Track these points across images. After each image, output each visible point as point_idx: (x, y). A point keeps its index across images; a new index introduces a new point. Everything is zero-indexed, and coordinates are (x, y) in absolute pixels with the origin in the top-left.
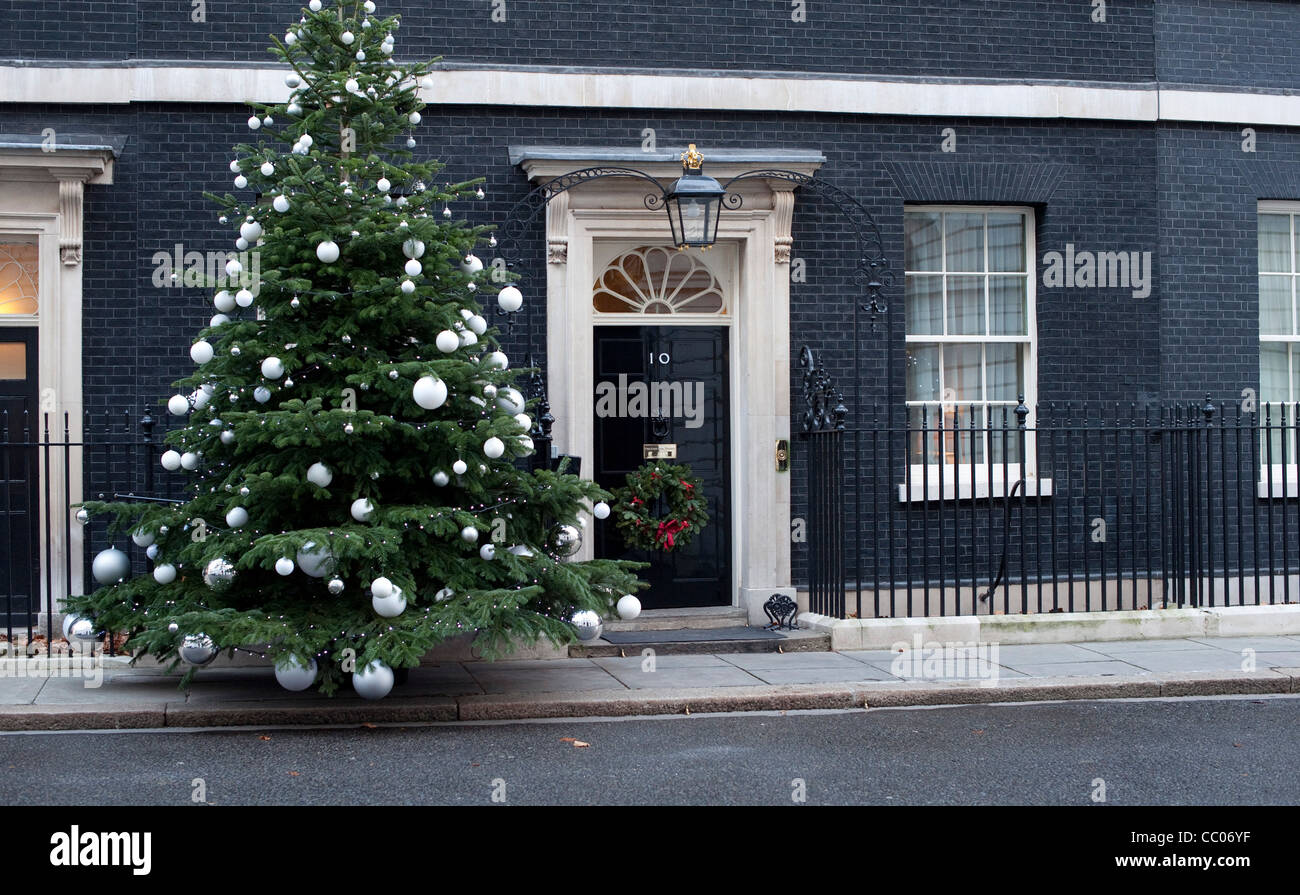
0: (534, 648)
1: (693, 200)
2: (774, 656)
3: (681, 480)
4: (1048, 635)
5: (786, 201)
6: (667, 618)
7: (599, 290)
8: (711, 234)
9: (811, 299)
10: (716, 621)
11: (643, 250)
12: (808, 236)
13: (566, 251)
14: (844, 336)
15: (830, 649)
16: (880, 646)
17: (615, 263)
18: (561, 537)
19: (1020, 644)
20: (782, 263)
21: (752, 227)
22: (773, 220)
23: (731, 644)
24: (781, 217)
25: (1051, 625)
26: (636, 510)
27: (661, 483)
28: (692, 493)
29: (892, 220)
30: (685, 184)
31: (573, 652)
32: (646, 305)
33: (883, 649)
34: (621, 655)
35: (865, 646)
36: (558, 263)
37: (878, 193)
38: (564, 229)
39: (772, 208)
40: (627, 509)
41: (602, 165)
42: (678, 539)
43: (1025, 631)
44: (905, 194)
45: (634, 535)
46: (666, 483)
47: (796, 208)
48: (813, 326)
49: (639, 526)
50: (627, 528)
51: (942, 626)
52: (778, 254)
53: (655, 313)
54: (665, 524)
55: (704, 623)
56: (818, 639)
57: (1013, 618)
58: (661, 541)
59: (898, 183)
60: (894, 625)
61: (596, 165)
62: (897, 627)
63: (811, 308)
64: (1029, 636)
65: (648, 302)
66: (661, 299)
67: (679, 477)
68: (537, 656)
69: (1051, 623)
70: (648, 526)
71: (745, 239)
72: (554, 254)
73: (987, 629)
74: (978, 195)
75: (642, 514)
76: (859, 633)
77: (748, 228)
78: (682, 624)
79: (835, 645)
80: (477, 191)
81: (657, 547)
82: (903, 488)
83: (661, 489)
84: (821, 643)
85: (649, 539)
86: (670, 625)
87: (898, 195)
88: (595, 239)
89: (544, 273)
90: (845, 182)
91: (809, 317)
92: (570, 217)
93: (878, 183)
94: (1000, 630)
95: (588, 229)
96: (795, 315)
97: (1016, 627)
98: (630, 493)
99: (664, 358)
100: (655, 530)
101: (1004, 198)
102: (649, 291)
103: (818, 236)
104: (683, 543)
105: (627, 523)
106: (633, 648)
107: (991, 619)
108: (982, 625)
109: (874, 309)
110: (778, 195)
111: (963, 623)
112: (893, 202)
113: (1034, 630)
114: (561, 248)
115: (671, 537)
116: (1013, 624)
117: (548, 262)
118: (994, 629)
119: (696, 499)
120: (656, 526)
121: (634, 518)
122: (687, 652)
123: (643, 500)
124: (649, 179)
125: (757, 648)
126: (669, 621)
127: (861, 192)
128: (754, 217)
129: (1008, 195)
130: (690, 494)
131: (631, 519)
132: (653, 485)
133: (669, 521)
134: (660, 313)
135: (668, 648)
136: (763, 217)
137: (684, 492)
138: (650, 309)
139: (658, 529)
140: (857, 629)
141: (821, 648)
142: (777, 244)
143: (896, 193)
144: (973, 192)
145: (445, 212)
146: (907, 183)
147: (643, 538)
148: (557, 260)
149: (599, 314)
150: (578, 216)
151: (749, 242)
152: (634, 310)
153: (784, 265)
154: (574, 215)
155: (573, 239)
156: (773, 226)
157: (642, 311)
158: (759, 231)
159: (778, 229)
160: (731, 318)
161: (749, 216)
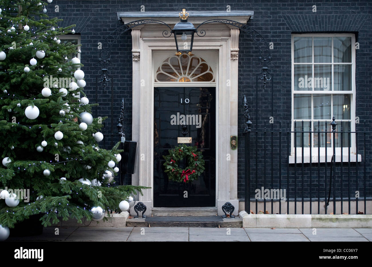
0: (111, 222)
1: (184, 33)
2: (216, 229)
3: (192, 153)
4: (344, 224)
5: (235, 33)
6: (182, 211)
7: (159, 72)
9: (249, 75)
10: (203, 213)
12: (247, 48)
13: (139, 56)
14: (263, 91)
15: (242, 227)
16: (265, 226)
17: (166, 61)
18: (104, 175)
19: (331, 228)
20: (235, 60)
21: (221, 44)
22: (230, 41)
23: (197, 223)
24: (234, 39)
25: (346, 220)
26: (173, 165)
27: (183, 154)
28: (197, 158)
29: (285, 40)
30: (178, 25)
31: (128, 224)
32: (180, 78)
33: (266, 228)
34: (148, 226)
35: (258, 226)
36: (136, 61)
37: (280, 29)
38: (139, 47)
39: (230, 36)
40: (169, 165)
42: (190, 178)
43: (333, 222)
44: (291, 28)
45: (171, 176)
46: (185, 153)
47: (240, 36)
48: (249, 87)
49: (174, 172)
50: (168, 172)
51: (294, 218)
52: (232, 56)
54: (185, 171)
55: (198, 214)
56: (236, 222)
57: (328, 216)
58: (183, 178)
59: (289, 24)
60: (271, 217)
62: (272, 218)
63: (249, 79)
64: (335, 224)
66: (186, 76)
67: (191, 151)
68: (112, 225)
69: (345, 219)
70: (177, 172)
71: (218, 50)
72: (136, 57)
73: (315, 221)
74: (326, 29)
75: (175, 167)
76: (255, 220)
77: (219, 45)
78: (189, 214)
79: (244, 226)
80: (72, 30)
81: (181, 181)
83: (183, 156)
84: (238, 224)
85: (178, 177)
86: (183, 214)
87: (289, 29)
88: (152, 50)
89: (131, 65)
90: (264, 24)
91: (247, 83)
92: (141, 41)
93: (280, 25)
94: (321, 221)
95: (149, 46)
96: (241, 82)
97: (328, 220)
98: (170, 158)
99: (187, 101)
100: (181, 174)
101: (338, 30)
102: (181, 73)
103: (252, 48)
104: (193, 179)
105: (168, 170)
106: (154, 223)
107: (318, 216)
108: (313, 219)
109: (265, 79)
110: (232, 30)
111: (303, 217)
112: (286, 32)
113: (338, 222)
114: (138, 54)
115: (188, 177)
116: (327, 219)
117: (133, 60)
118: (318, 221)
119: (199, 160)
120: (181, 172)
121: (171, 168)
122: (178, 226)
123: (175, 161)
124: (165, 24)
125: (209, 225)
126: (182, 212)
127: (272, 29)
128: (222, 40)
129: (340, 28)
130: (196, 159)
131: (170, 169)
132: (179, 154)
133: (187, 170)
134: (186, 82)
135: (170, 224)
136: (226, 40)
137: (193, 158)
138: (182, 80)
139: (182, 173)
140: (254, 219)
141: (238, 227)
142: (232, 51)
143: (287, 29)
144: (323, 27)
145: (54, 39)
146: (293, 24)
147: (176, 177)
148: (136, 59)
149: (159, 82)
150: (145, 41)
151: (220, 50)
152: (174, 80)
153: (236, 60)
154: (143, 40)
155: (142, 50)
156: (230, 44)
157: (178, 81)
158: (224, 46)
159: (233, 45)
160: (216, 84)
161: (220, 40)
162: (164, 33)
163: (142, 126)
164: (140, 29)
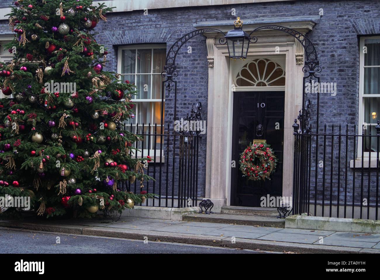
7: (238, 77)
8: (244, 54)
11: (256, 60)
13: (213, 62)
15: (284, 227)
17: (246, 66)
22: (295, 46)
24: (298, 44)
30: (231, 33)
32: (257, 83)
37: (346, 33)
38: (213, 54)
39: (294, 41)
41: (201, 28)
44: (357, 32)
52: (297, 60)
53: (261, 86)
59: (354, 27)
61: (199, 29)
65: (257, 82)
66: (263, 81)
71: (285, 55)
72: (211, 63)
77: (286, 50)
82: (352, 162)
88: (226, 57)
89: (207, 71)
92: (215, 48)
94: (361, 226)
95: (223, 53)
97: (368, 225)
99: (263, 105)
102: (258, 78)
114: (212, 61)
117: (209, 66)
118: (358, 225)
127: (337, 32)
128: (288, 45)
134: (263, 86)
136: (292, 45)
138: (259, 85)
142: (296, 56)
148: (211, 66)
149: (238, 87)
150: (219, 48)
151: (287, 56)
152: (252, 85)
153: (301, 65)
154: (217, 48)
155: (216, 57)
156: (295, 49)
157: (255, 85)
158: (290, 51)
159: (298, 50)
160: (285, 88)
161: (286, 45)
162: (220, 41)
163: (215, 128)
164: (214, 37)
